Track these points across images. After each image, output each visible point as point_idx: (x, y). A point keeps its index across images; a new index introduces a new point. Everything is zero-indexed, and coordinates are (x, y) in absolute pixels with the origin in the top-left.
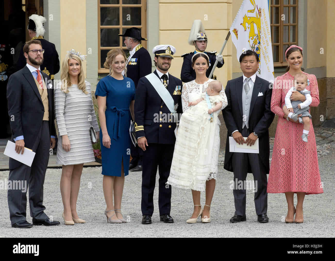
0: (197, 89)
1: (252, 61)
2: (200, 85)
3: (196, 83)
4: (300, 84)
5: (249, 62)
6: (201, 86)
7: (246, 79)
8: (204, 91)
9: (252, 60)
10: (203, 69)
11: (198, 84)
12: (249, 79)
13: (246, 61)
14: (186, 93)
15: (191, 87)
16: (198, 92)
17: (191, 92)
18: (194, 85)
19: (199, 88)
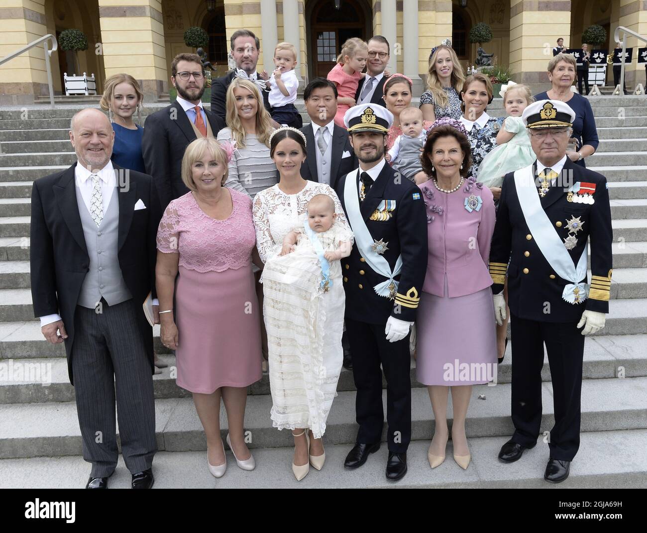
0: (286, 207)
1: (328, 98)
2: (290, 195)
3: (281, 192)
4: (411, 126)
5: (322, 100)
6: (293, 198)
7: (319, 129)
8: (302, 209)
9: (327, 96)
10: (293, 164)
11: (286, 195)
12: (324, 128)
13: (316, 98)
14: (263, 213)
15: (272, 202)
16: (289, 213)
17: (275, 212)
18: (278, 197)
19: (289, 204)
